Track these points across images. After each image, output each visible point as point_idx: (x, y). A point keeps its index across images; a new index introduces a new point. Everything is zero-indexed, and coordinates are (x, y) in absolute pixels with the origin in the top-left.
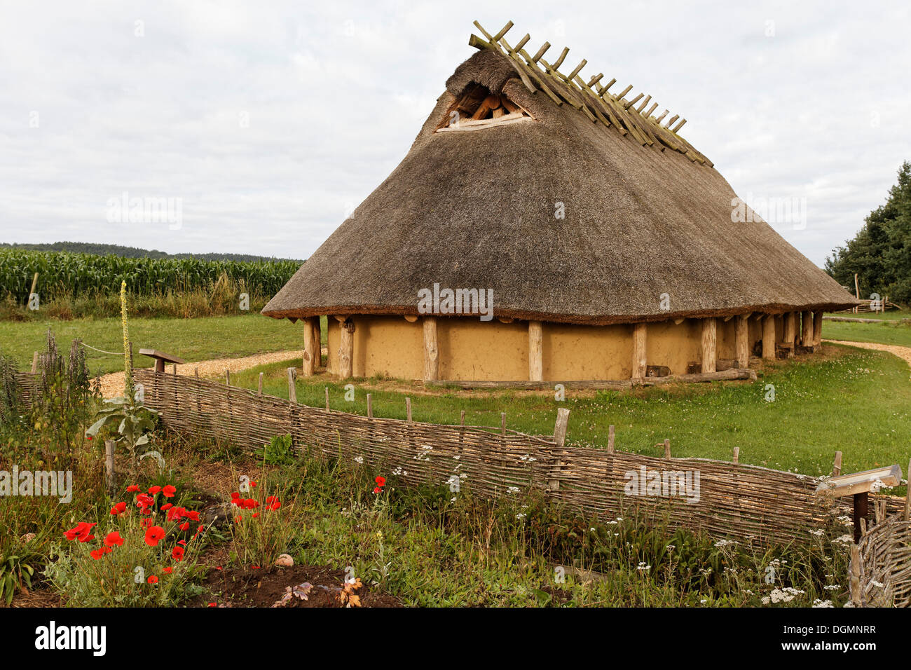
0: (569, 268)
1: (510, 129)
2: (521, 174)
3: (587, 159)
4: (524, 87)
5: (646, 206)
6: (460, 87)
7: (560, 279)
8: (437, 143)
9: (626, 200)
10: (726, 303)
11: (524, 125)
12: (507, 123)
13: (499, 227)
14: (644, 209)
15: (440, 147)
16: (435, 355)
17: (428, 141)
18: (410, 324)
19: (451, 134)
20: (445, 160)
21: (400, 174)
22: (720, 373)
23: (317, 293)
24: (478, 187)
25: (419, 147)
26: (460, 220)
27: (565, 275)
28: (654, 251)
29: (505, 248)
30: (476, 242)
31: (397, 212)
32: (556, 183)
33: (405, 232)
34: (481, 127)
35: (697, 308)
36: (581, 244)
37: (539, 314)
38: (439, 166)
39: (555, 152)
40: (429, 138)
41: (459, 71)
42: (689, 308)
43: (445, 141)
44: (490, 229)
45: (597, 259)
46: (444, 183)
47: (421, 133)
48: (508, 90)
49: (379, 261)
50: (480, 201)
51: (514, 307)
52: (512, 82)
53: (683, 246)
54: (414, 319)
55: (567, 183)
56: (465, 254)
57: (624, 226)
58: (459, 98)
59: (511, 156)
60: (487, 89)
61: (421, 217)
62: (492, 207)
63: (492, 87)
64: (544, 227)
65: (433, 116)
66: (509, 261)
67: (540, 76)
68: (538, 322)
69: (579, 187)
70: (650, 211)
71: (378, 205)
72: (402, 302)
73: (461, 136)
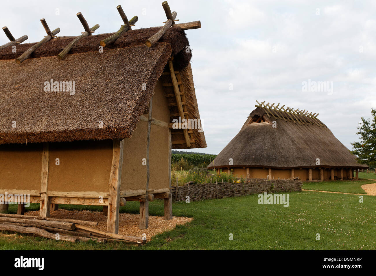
0: (277, 158)
1: (265, 126)
2: (267, 137)
3: (282, 133)
4: (268, 116)
5: (295, 144)
6: (253, 116)
7: (275, 160)
8: (248, 128)
9: (290, 143)
10: (310, 165)
11: (268, 125)
12: (264, 124)
13: (262, 149)
14: (295, 145)
15: (249, 129)
16: (249, 175)
17: (246, 128)
18: (244, 169)
19: (251, 126)
20: (250, 133)
21: (239, 136)
22: (313, 181)
23: (224, 163)
24: (258, 140)
25: (243, 129)
26: (254, 147)
27: (276, 159)
28: (296, 154)
29: (263, 153)
30: (257, 152)
31: (240, 145)
32: (275, 139)
33: (242, 150)
34: (258, 125)
35: (303, 165)
36: (279, 152)
37: (270, 167)
38: (249, 134)
39: (275, 132)
40: (246, 127)
41: (253, 112)
42: (302, 166)
43: (250, 128)
44: (260, 149)
45: (283, 156)
46: (250, 139)
47: (244, 125)
48: (264, 117)
49: (237, 156)
50: (258, 143)
51: (265, 165)
52: (265, 115)
53: (303, 152)
54: (245, 168)
55: (277, 139)
56: (255, 155)
57: (289, 149)
58: (253, 118)
59: (265, 133)
60: (259, 116)
61: (245, 147)
62: (261, 144)
63: (261, 116)
64: (272, 149)
65: (247, 122)
66: (264, 156)
67: (272, 112)
68: (270, 168)
69: (280, 140)
70: (296, 145)
71: (235, 143)
72: (243, 164)
73: (254, 127)
